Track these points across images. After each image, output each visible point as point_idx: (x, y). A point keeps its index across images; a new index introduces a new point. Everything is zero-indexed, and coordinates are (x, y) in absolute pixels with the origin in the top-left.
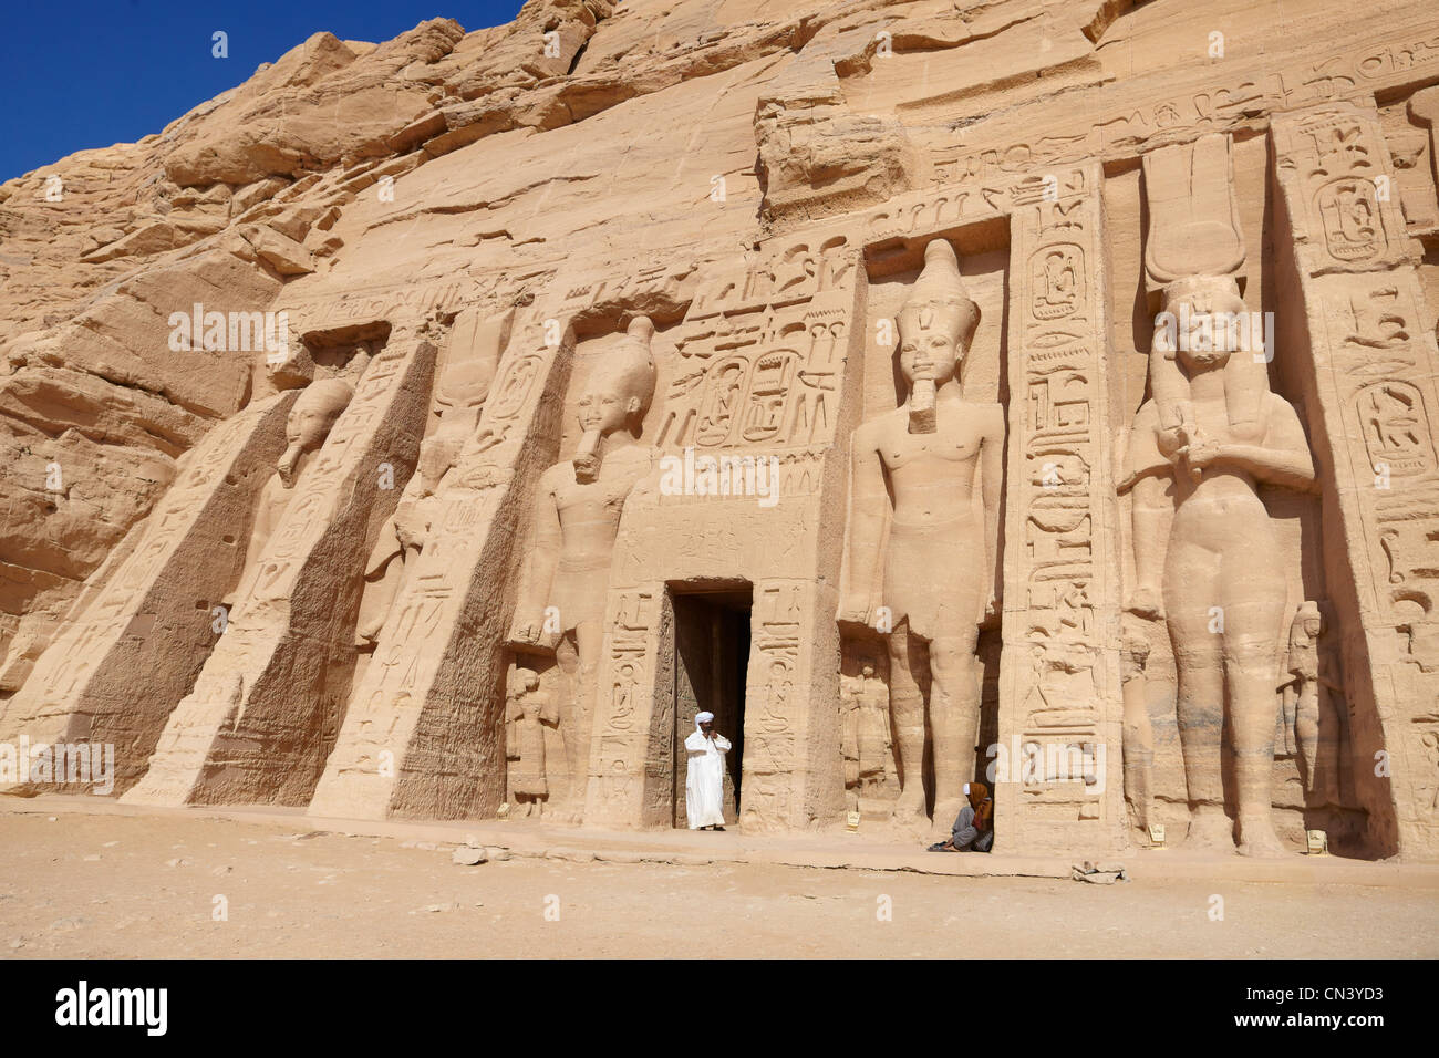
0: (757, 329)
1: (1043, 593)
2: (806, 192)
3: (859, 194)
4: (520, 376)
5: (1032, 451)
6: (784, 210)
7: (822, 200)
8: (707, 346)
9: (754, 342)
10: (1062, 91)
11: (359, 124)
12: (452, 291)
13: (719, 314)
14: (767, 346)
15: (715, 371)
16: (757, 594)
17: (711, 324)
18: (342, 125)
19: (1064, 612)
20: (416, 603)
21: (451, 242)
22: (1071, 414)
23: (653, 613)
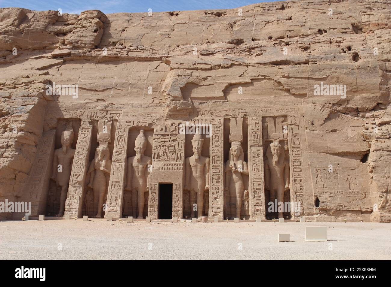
0: (168, 139)
1: (214, 188)
4: (121, 139)
5: (213, 167)
8: (159, 140)
9: (168, 141)
10: (218, 102)
12: (95, 114)
13: (160, 134)
14: (170, 143)
15: (161, 146)
16: (173, 185)
17: (159, 136)
19: (217, 190)
20: (114, 183)
21: (90, 99)
22: (218, 162)
23: (157, 187)
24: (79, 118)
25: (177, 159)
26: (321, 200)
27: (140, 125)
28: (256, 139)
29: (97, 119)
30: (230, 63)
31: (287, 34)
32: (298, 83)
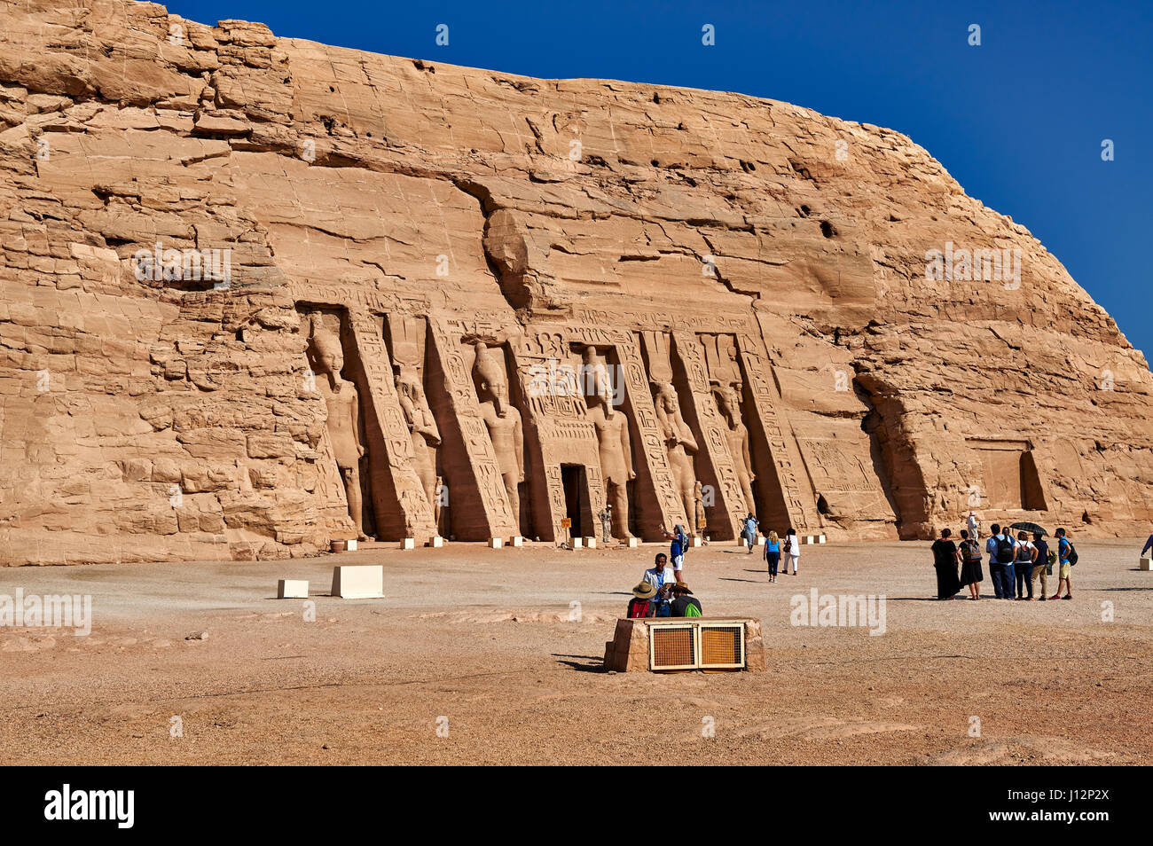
1: (659, 476)
2: (546, 311)
3: (561, 317)
4: (455, 364)
6: (537, 315)
7: (549, 316)
10: (611, 293)
11: (139, 83)
16: (586, 469)
17: (529, 361)
18: (126, 80)
22: (651, 423)
23: (559, 475)
24: (343, 306)
25: (579, 413)
26: (829, 502)
27: (480, 332)
28: (700, 379)
29: (383, 311)
30: (608, 209)
31: (686, 162)
32: (742, 268)
